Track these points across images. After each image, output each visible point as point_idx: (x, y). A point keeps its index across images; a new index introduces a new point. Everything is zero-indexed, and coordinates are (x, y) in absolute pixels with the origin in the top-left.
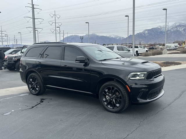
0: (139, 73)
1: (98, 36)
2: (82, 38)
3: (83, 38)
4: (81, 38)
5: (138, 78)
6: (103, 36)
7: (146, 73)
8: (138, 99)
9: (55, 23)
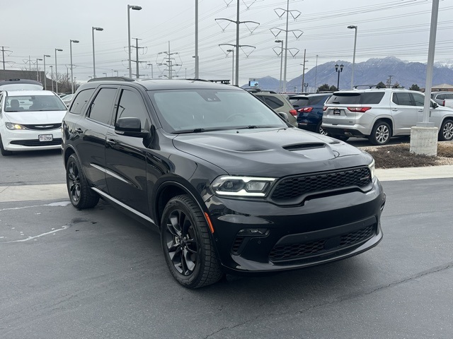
0: (246, 179)
1: (402, 64)
2: (339, 68)
3: (342, 69)
4: (337, 69)
5: (242, 193)
6: (418, 63)
7: (273, 179)
8: (233, 256)
9: (287, 31)
